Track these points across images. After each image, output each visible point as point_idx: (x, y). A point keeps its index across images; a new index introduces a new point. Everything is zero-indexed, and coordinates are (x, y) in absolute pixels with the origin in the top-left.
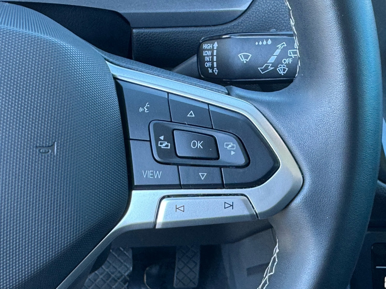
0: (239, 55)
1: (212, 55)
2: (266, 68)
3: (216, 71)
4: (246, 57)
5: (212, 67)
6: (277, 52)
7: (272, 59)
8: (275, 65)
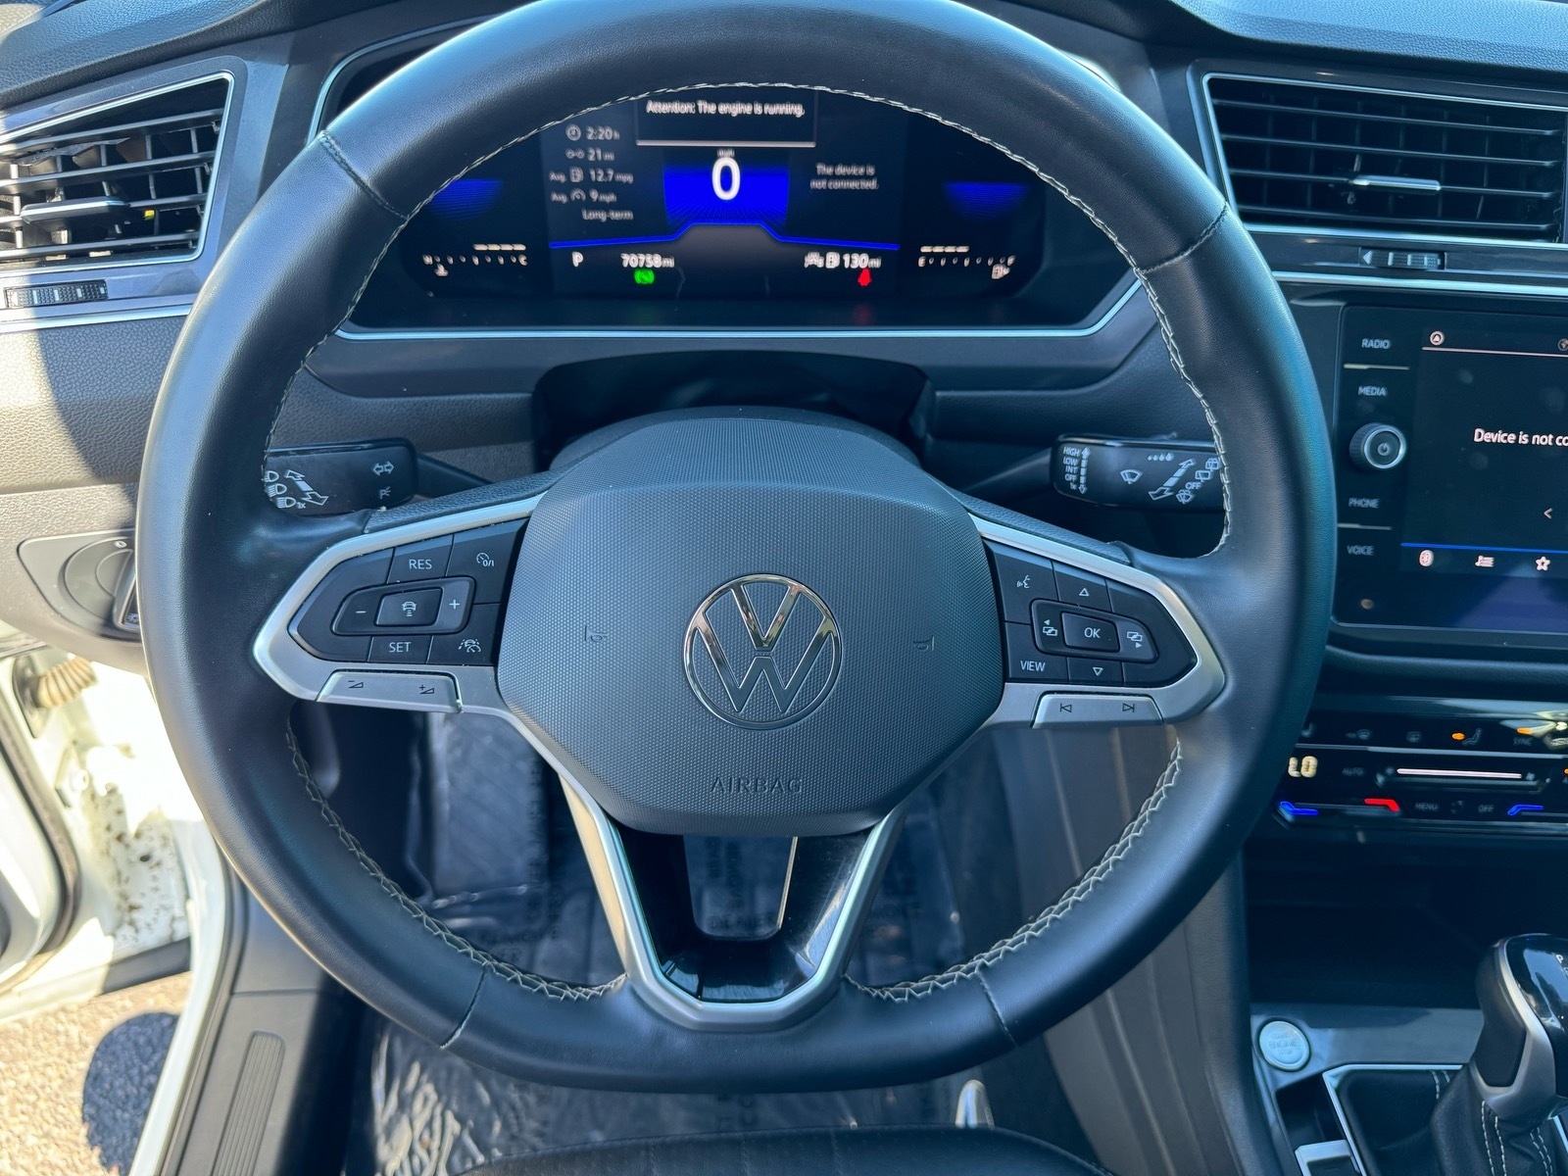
0: (1122, 473)
1: (1079, 465)
2: (1162, 492)
3: (1083, 489)
4: (1133, 476)
5: (1077, 482)
6: (1180, 473)
7: (1171, 482)
8: (1176, 489)
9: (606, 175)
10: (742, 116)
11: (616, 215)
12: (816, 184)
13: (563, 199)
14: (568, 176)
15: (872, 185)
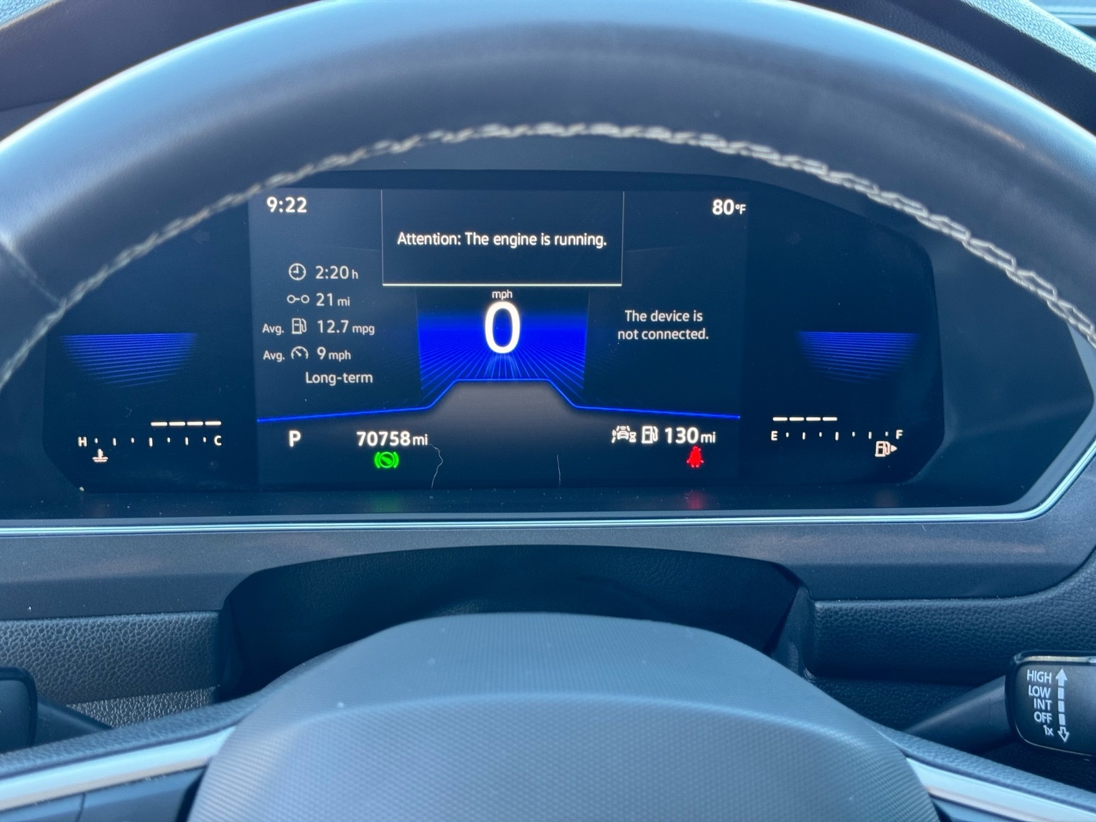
1: (1054, 697)
3: (1065, 734)
5: (1055, 724)
9: (339, 326)
10: (523, 248)
11: (351, 378)
12: (623, 335)
13: (279, 357)
14: (287, 328)
15: (701, 335)
